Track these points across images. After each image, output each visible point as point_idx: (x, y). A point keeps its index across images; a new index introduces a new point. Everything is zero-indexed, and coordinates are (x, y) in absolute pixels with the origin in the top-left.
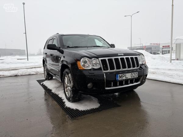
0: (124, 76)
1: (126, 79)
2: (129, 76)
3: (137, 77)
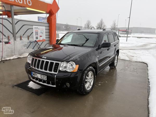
1: (37, 78)
2: (39, 76)
3: (46, 80)
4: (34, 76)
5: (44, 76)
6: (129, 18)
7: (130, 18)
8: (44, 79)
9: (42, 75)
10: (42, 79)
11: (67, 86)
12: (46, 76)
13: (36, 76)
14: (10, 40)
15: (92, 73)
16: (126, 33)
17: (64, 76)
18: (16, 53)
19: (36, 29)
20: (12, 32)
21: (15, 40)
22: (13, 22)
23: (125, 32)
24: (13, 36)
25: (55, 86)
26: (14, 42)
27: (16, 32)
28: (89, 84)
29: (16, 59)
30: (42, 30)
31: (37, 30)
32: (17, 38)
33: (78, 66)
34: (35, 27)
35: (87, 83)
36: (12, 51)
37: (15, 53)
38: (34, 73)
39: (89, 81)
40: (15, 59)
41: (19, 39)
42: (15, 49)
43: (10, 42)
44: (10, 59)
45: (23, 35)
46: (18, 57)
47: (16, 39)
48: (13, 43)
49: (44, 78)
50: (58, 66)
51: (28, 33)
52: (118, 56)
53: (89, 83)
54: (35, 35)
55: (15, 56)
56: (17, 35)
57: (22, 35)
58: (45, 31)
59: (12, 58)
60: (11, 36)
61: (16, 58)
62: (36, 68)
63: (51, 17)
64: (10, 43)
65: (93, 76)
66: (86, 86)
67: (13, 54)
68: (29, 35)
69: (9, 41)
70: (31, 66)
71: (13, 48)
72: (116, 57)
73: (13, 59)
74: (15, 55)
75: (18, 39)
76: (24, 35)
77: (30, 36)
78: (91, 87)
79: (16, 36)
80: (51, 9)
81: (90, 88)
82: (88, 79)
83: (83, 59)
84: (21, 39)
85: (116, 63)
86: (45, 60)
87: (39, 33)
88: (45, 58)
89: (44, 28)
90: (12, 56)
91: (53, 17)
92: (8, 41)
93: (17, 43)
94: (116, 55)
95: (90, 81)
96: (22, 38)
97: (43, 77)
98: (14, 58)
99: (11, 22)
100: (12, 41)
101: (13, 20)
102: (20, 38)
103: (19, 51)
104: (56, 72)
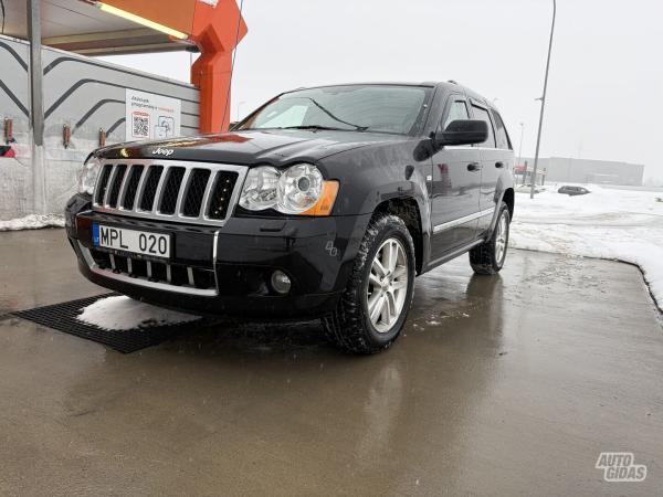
0: (114, 234)
1: (119, 251)
2: (131, 241)
3: (167, 255)
4: (105, 245)
5: (158, 236)
6: (541, 102)
7: (543, 99)
8: (158, 254)
9: (148, 235)
10: (147, 252)
11: (272, 292)
12: (167, 237)
13: (116, 245)
14: (13, 141)
15: (399, 251)
16: (524, 178)
17: (262, 230)
18: (38, 205)
19: (140, 105)
20: (27, 106)
21: (38, 141)
22: (35, 59)
23: (520, 173)
24: (33, 124)
25: (211, 293)
26: (33, 151)
27: (46, 108)
28: (386, 303)
29: (38, 229)
30: (167, 114)
31: (142, 110)
32: (48, 136)
33: (334, 186)
34: (134, 98)
35: (377, 292)
36: (21, 191)
37: (33, 201)
38: (105, 228)
39: (385, 289)
40: (33, 229)
41: (58, 139)
42: (33, 186)
43: (17, 151)
44: (8, 226)
45: (79, 124)
46: (46, 223)
47: (45, 139)
48: (29, 155)
49: (156, 248)
50: (231, 188)
51: (102, 120)
52: (509, 219)
53: (385, 295)
54: (136, 132)
55: (31, 217)
56: (49, 122)
57: (73, 126)
58: (178, 119)
59: (17, 224)
60: (21, 122)
61: (39, 225)
62: (120, 209)
63: (210, 63)
64: (13, 155)
65: (404, 269)
66: (370, 307)
67: (26, 205)
68: (106, 131)
69: (11, 144)
70: (95, 205)
71: (27, 178)
72: (503, 221)
73: (25, 229)
74: (34, 211)
75: (53, 141)
76: (82, 127)
77: (107, 134)
78: (393, 321)
79: (43, 127)
80: (211, 27)
81: (388, 323)
82: (382, 277)
83: (359, 164)
84: (66, 143)
85: (502, 253)
86: (167, 164)
87: (151, 126)
88: (168, 153)
89: (177, 105)
90: (21, 215)
91: (217, 64)
92: (4, 144)
93: (49, 157)
94: (502, 211)
95: (391, 290)
96: (72, 139)
97: (150, 243)
98: (29, 226)
99: (27, 61)
100: (23, 144)
101: (34, 54)
102: (61, 139)
103: (54, 197)
104: (222, 216)
